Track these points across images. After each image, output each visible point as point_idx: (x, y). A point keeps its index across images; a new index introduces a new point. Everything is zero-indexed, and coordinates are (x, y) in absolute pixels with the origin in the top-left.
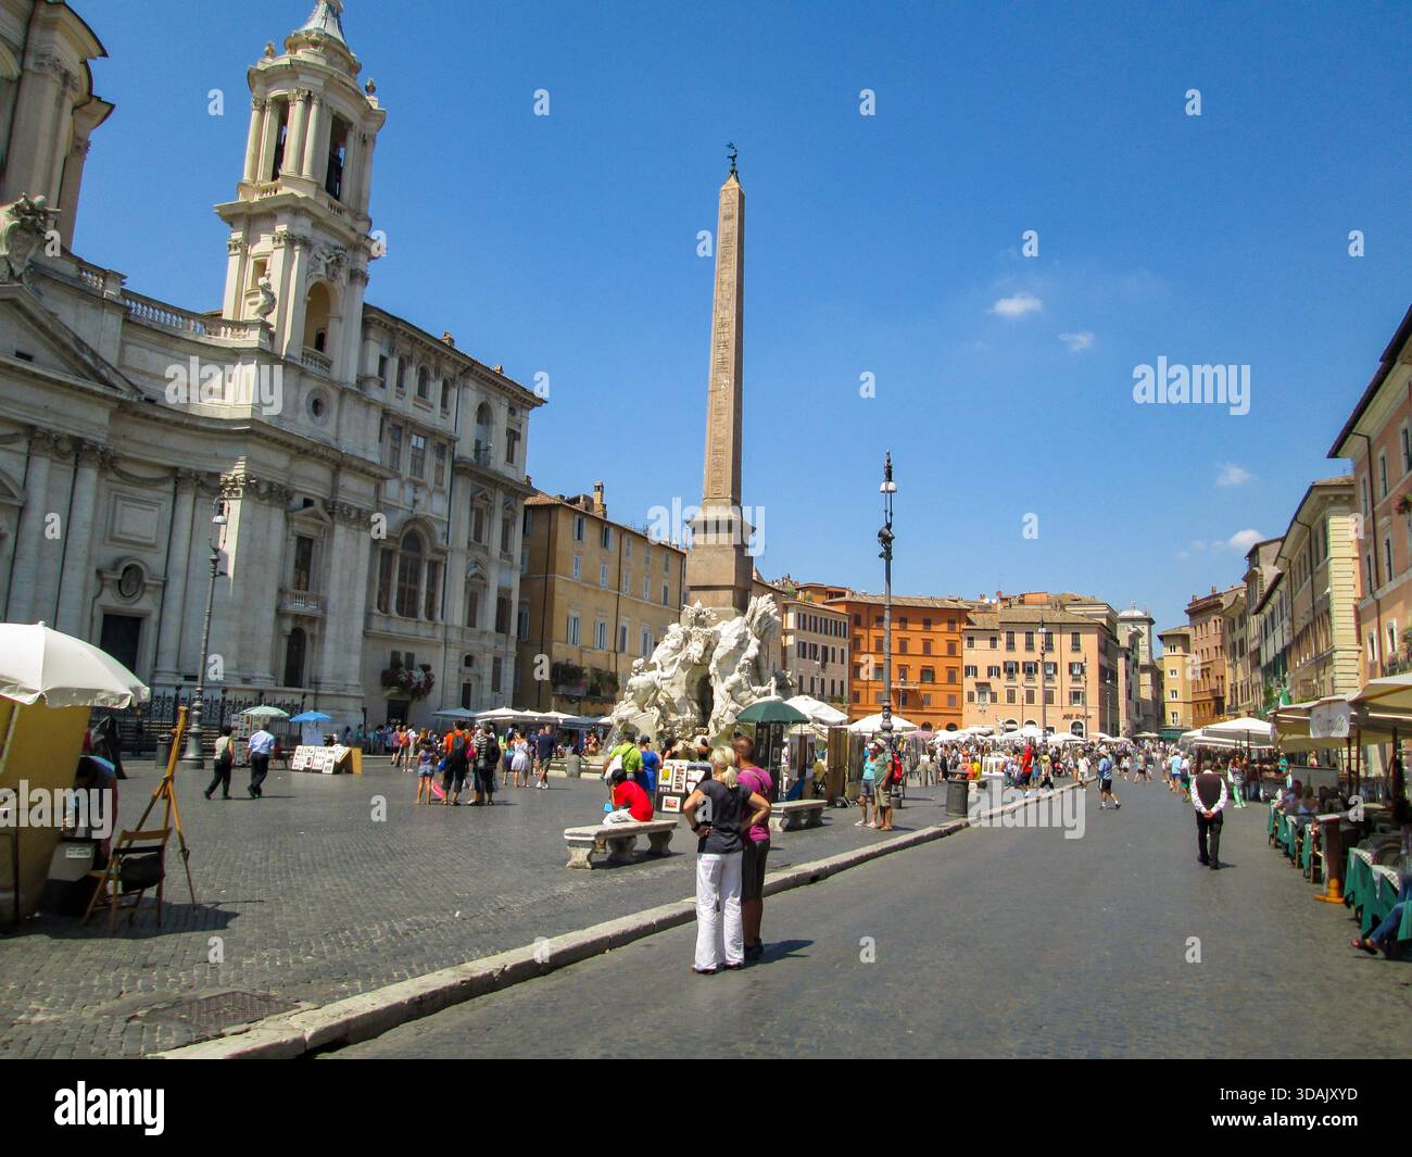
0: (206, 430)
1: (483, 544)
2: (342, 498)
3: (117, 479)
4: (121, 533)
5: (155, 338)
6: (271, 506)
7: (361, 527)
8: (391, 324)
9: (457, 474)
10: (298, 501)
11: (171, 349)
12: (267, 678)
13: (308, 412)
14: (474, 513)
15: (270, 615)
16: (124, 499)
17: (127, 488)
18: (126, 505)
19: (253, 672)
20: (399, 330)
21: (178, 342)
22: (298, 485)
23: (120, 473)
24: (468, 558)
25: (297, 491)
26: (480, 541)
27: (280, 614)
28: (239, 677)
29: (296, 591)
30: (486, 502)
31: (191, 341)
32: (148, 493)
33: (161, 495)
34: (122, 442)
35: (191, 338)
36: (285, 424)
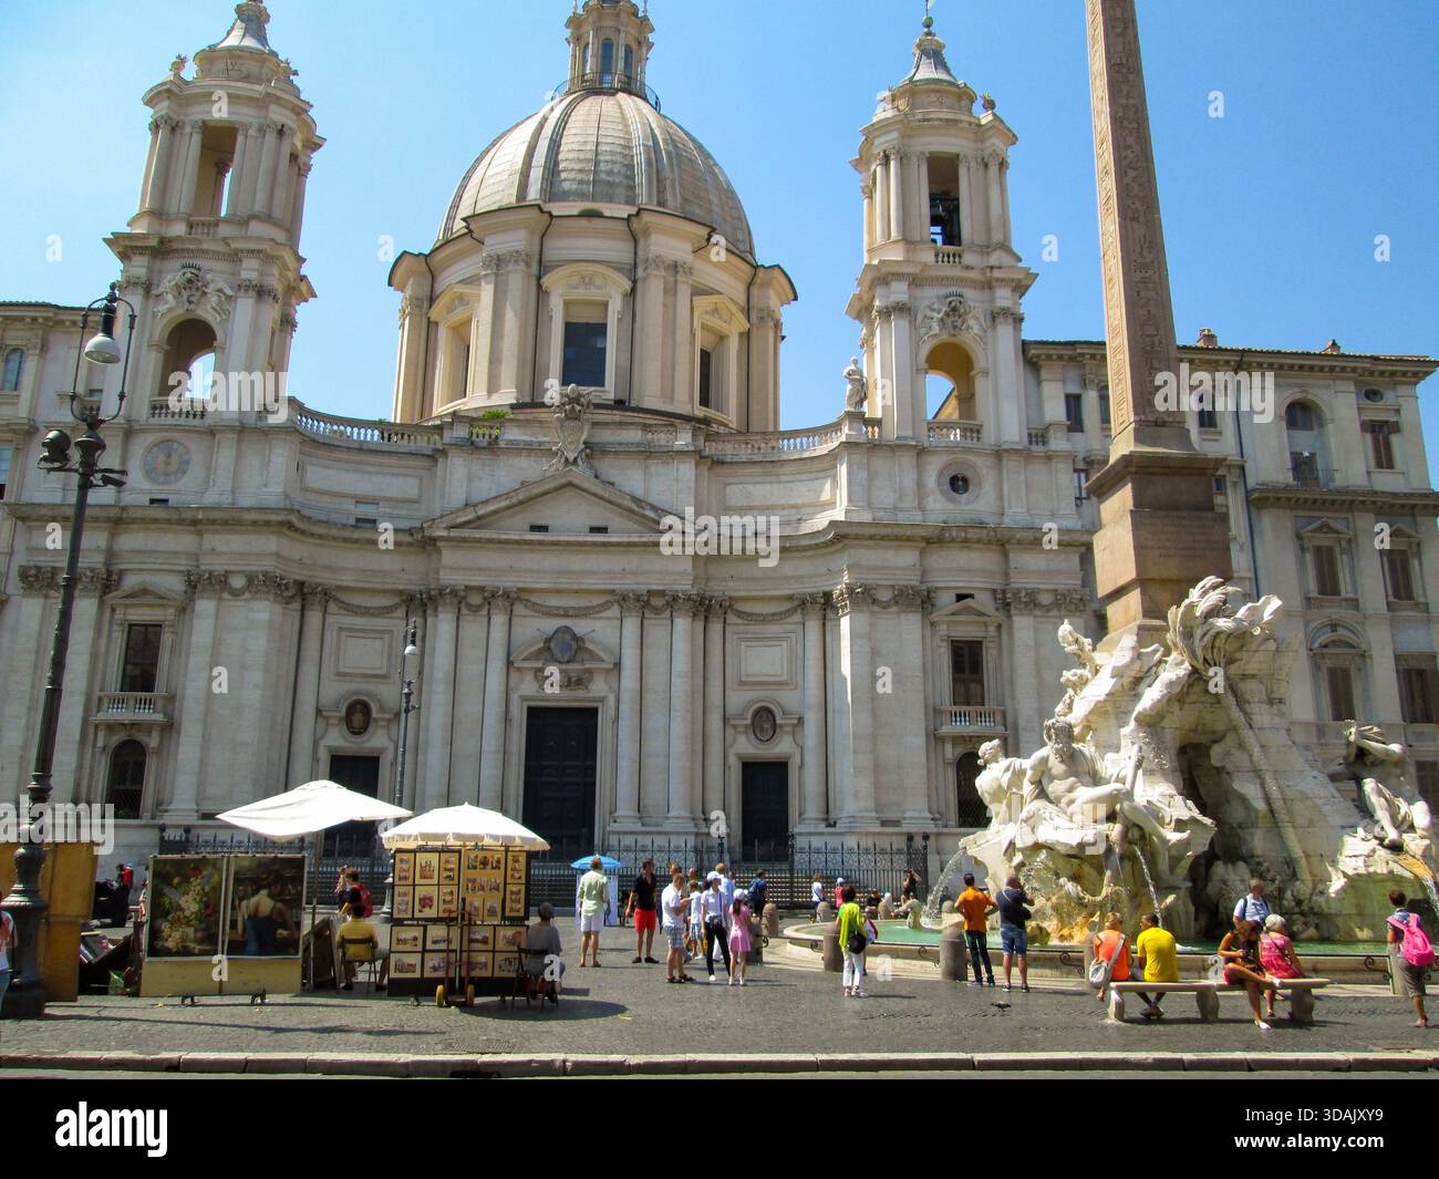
0: (809, 548)
1: (1344, 594)
2: (1018, 582)
3: (740, 621)
4: (747, 675)
5: (757, 470)
6: (898, 613)
7: (1063, 613)
8: (1066, 352)
9: (1259, 509)
10: (946, 600)
11: (778, 475)
12: (925, 818)
13: (943, 493)
14: (1309, 557)
15: (918, 741)
16: (747, 639)
17: (751, 628)
18: (748, 646)
19: (904, 812)
20: (1083, 355)
21: (782, 466)
22: (937, 580)
23: (740, 614)
24: (1307, 623)
25: (940, 588)
26: (1336, 592)
27: (935, 739)
28: (878, 818)
29: (957, 708)
30: (1335, 536)
31: (795, 460)
32: (775, 628)
33: (789, 627)
34: (731, 584)
35: (796, 457)
36: (900, 515)
